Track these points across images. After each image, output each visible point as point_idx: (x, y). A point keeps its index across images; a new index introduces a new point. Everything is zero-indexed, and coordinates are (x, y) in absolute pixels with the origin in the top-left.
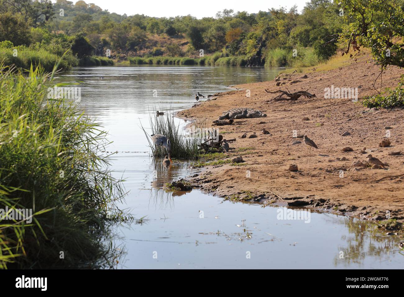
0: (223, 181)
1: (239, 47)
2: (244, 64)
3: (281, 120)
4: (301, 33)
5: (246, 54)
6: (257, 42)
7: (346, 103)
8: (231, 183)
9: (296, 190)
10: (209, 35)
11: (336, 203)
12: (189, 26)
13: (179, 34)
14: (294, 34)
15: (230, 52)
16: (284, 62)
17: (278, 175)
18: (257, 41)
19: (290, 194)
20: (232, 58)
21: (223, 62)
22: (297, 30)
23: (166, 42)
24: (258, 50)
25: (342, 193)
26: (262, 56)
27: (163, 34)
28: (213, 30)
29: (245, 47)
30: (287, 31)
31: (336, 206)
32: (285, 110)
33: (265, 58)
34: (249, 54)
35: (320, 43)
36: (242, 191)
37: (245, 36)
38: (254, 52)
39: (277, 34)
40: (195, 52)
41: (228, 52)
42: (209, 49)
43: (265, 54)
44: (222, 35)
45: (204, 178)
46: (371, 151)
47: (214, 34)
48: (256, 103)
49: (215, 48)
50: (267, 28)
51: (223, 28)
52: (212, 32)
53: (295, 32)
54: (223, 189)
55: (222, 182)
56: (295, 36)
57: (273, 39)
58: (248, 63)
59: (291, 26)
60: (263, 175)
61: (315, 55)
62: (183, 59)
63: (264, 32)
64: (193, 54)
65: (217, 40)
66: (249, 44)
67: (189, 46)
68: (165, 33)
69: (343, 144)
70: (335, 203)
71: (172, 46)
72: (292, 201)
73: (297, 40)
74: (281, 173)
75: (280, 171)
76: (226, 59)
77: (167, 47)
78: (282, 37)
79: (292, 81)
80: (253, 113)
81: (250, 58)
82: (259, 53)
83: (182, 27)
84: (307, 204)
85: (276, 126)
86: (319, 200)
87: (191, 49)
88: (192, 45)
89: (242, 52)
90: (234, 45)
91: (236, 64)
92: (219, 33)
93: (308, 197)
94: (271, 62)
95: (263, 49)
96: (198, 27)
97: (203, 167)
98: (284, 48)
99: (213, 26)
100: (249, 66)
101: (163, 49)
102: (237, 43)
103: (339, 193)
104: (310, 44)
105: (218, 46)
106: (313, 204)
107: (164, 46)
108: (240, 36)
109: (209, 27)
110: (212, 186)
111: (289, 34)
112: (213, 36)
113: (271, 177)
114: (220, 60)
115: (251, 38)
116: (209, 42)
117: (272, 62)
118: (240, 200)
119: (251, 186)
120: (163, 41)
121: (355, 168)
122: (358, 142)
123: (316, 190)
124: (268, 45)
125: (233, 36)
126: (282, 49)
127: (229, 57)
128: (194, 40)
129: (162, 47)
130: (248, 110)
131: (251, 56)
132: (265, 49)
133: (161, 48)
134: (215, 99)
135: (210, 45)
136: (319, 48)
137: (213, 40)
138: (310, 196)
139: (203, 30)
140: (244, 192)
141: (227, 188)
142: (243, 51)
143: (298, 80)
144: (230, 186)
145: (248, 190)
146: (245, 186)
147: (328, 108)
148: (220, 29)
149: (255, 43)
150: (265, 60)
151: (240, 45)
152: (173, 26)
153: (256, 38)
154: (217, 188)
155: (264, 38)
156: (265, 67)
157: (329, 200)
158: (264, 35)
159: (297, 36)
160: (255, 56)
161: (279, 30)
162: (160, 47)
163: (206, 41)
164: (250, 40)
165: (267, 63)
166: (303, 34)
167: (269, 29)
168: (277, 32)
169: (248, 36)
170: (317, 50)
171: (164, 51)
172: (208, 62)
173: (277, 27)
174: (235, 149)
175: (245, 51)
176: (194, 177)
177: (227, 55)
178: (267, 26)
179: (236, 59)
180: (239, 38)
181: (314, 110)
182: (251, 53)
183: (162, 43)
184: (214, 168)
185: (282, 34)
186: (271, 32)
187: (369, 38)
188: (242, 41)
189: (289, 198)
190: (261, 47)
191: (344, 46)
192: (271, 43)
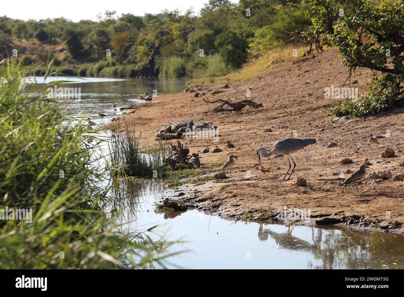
0: (224, 199)
1: (128, 54)
2: (134, 74)
3: (238, 132)
4: (201, 39)
5: (136, 63)
6: (148, 49)
7: (305, 113)
8: (235, 201)
9: (318, 206)
10: (89, 40)
11: (374, 220)
12: (65, 29)
13: (53, 39)
14: (193, 39)
15: (117, 61)
16: (183, 72)
17: (285, 191)
18: (148, 47)
19: (313, 211)
20: (120, 68)
21: (109, 73)
22: (196, 35)
23: (36, 49)
24: (151, 58)
25: (373, 208)
26: (155, 65)
27: (32, 39)
28: (93, 35)
29: (135, 54)
30: (184, 36)
31: (374, 223)
32: (235, 122)
33: (159, 67)
34: (140, 63)
35: (227, 49)
36: (253, 209)
37: (134, 42)
38: (146, 61)
39: (173, 40)
40: (73, 60)
41: (114, 60)
42: (90, 57)
43: (158, 62)
44: (105, 40)
45: (194, 197)
46: (376, 162)
47: (94, 40)
48: (192, 115)
49: (96, 56)
50: (161, 33)
51: (106, 32)
52: (93, 37)
53: (194, 37)
54: (227, 208)
55: (224, 201)
56: (195, 41)
57: (168, 45)
58: (139, 74)
59: (188, 30)
60: (267, 191)
61: (223, 63)
62: (60, 69)
63: (157, 37)
64: (70, 63)
65: (99, 47)
66: (139, 51)
67: (65, 53)
68: (35, 38)
69: (336, 155)
70: (371, 219)
71: (44, 53)
72: (319, 219)
73: (197, 46)
74: (288, 188)
75: (287, 187)
76: (113, 68)
77: (38, 54)
78: (178, 43)
79: (213, 91)
80: (201, 124)
81: (141, 68)
82: (152, 62)
83: (56, 30)
84: (338, 221)
85: (237, 138)
86: (351, 217)
87: (68, 56)
88: (69, 53)
89: (131, 60)
90: (121, 52)
91: (125, 74)
92: (101, 38)
93: (336, 214)
94: (167, 73)
95: (157, 57)
96: (75, 30)
97: (181, 185)
98: (182, 56)
99: (94, 30)
100: (140, 77)
101: (33, 57)
102: (124, 49)
103: (371, 208)
104: (211, 51)
105: (100, 54)
106: (346, 221)
107: (35, 53)
108: (128, 42)
109: (90, 31)
110: (212, 205)
111: (186, 40)
112: (94, 42)
113: (278, 193)
114: (106, 70)
115: (142, 43)
116: (89, 49)
117: (169, 72)
118: (255, 220)
119: (260, 204)
120: (33, 48)
121: (374, 181)
122: (352, 153)
123: (341, 205)
124: (163, 52)
125: (119, 41)
126: (179, 57)
127: (116, 67)
128: (72, 46)
129: (33, 54)
130: (194, 122)
131: (142, 65)
132: (159, 57)
133: (31, 56)
134: (134, 112)
135: (91, 52)
136: (227, 56)
137: (95, 47)
138: (339, 212)
139: (82, 35)
140: (256, 211)
141: (233, 206)
142: (133, 59)
143: (219, 90)
144: (236, 204)
145: (260, 208)
146: (254, 204)
147: (286, 119)
148: (102, 33)
149: (147, 50)
150: (160, 70)
151: (129, 52)
152: (45, 30)
153: (147, 44)
154: (219, 208)
155: (157, 45)
156: (159, 78)
157: (363, 216)
158: (157, 41)
159: (197, 41)
160: (147, 65)
161: (175, 35)
162: (30, 54)
163: (86, 47)
164: (141, 47)
165: (162, 74)
166: (203, 39)
167: (162, 33)
168: (173, 37)
169: (138, 41)
170: (226, 57)
171: (35, 59)
172: (91, 72)
173: (171, 31)
174: (205, 164)
175: (135, 59)
176: (179, 196)
177: (114, 64)
178: (160, 30)
179: (125, 68)
180: (127, 44)
181: (270, 121)
182: (142, 63)
183: (31, 50)
184: (195, 185)
185: (178, 39)
186: (165, 37)
187: (336, 36)
188: (131, 47)
189: (314, 215)
190: (154, 54)
191: (257, 53)
192: (166, 50)
